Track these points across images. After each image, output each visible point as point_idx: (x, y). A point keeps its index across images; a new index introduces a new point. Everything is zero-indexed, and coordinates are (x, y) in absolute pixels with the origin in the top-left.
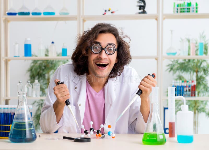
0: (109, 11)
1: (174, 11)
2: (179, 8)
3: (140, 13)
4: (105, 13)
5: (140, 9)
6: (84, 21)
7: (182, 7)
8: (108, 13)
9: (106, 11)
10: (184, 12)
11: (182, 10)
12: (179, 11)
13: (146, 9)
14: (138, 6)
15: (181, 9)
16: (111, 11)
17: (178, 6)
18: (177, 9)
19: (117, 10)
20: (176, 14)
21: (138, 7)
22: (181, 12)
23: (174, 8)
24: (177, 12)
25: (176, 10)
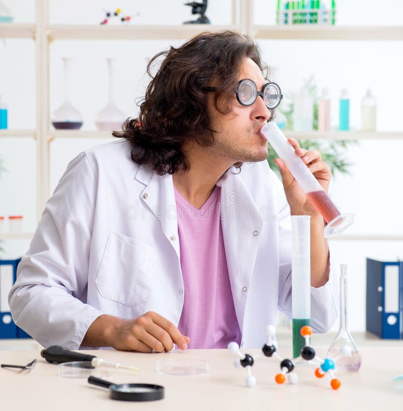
0: (116, 14)
1: (278, 21)
2: (290, 12)
3: (192, 22)
4: (106, 22)
5: (194, 12)
6: (50, 39)
7: (297, 10)
8: (114, 21)
9: (108, 15)
10: (301, 21)
11: (298, 17)
12: (290, 19)
13: (208, 14)
14: (189, 4)
15: (294, 14)
16: (121, 16)
17: (287, 6)
18: (286, 15)
19: (138, 14)
20: (283, 26)
21: (190, 8)
22: (295, 22)
23: (278, 13)
24: (286, 22)
25: (282, 18)
